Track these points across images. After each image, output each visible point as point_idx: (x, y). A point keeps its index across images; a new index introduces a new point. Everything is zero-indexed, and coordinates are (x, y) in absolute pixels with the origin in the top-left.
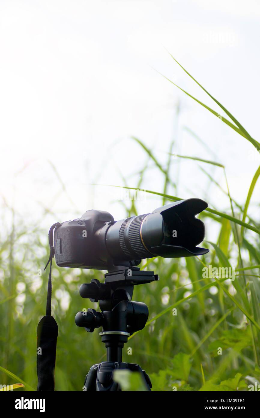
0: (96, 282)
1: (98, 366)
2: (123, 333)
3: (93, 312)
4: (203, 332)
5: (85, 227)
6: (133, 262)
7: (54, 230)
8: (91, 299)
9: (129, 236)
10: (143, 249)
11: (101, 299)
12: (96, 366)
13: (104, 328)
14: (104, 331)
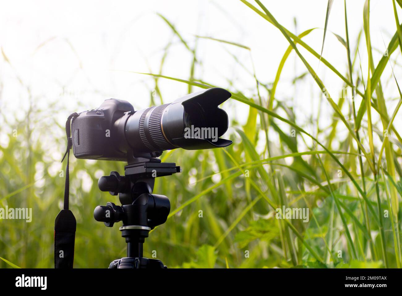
0: (115, 175)
1: (118, 262)
2: (143, 228)
3: (112, 206)
4: (231, 219)
5: (104, 118)
6: (154, 153)
7: (72, 120)
8: (111, 192)
9: (149, 127)
10: (164, 140)
11: (121, 193)
12: (116, 262)
13: (124, 222)
14: (124, 226)
